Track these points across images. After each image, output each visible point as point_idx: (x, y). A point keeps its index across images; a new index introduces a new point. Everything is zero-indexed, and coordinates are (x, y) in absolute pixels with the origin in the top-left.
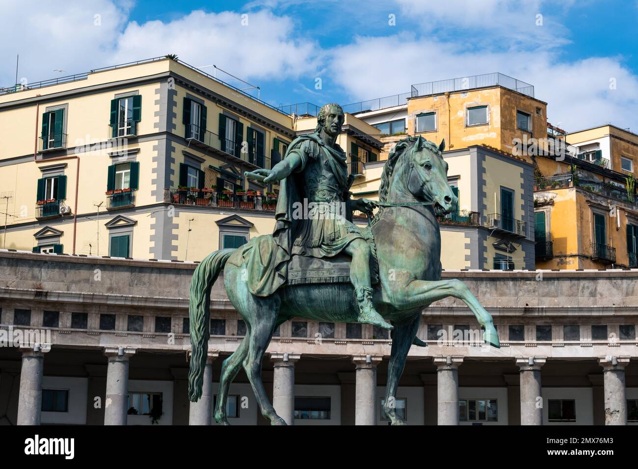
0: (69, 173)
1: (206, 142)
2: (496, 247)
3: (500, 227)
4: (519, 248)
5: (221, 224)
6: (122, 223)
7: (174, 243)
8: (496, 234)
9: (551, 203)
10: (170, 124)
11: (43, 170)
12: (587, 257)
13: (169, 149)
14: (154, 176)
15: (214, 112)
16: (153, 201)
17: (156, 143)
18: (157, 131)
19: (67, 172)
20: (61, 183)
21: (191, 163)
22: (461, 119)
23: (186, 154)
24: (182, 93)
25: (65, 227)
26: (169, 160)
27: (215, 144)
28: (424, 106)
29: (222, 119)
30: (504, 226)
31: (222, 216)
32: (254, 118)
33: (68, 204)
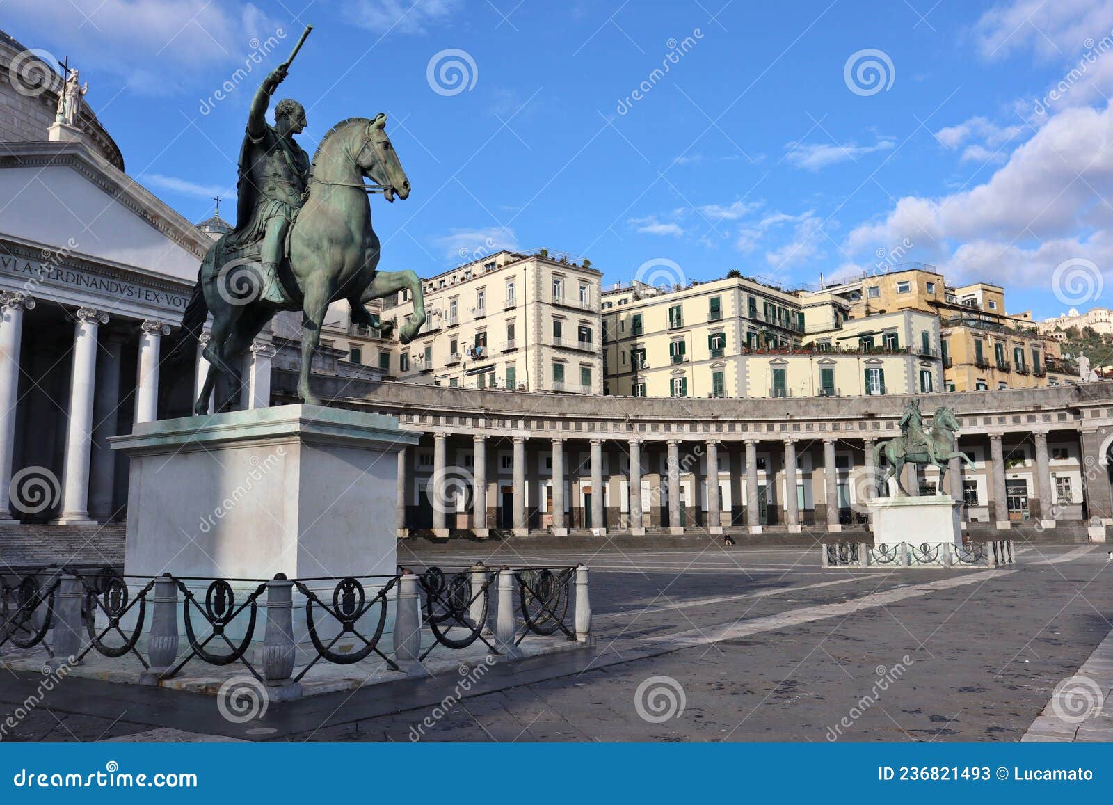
0: (687, 339)
1: (758, 319)
2: (921, 364)
3: (922, 353)
4: (933, 364)
5: (771, 363)
6: (718, 365)
7: (747, 374)
8: (921, 357)
9: (949, 335)
10: (741, 312)
11: (672, 338)
12: (972, 365)
13: (741, 325)
14: (734, 340)
15: (760, 302)
16: (735, 353)
17: (733, 322)
18: (733, 316)
19: (685, 339)
20: (682, 345)
21: (753, 331)
22: (894, 290)
23: (750, 327)
24: (745, 295)
25: (687, 368)
26: (742, 331)
27: (763, 319)
28: (872, 283)
29: (765, 304)
30: (925, 352)
31: (772, 358)
32: (781, 302)
33: (687, 356)
